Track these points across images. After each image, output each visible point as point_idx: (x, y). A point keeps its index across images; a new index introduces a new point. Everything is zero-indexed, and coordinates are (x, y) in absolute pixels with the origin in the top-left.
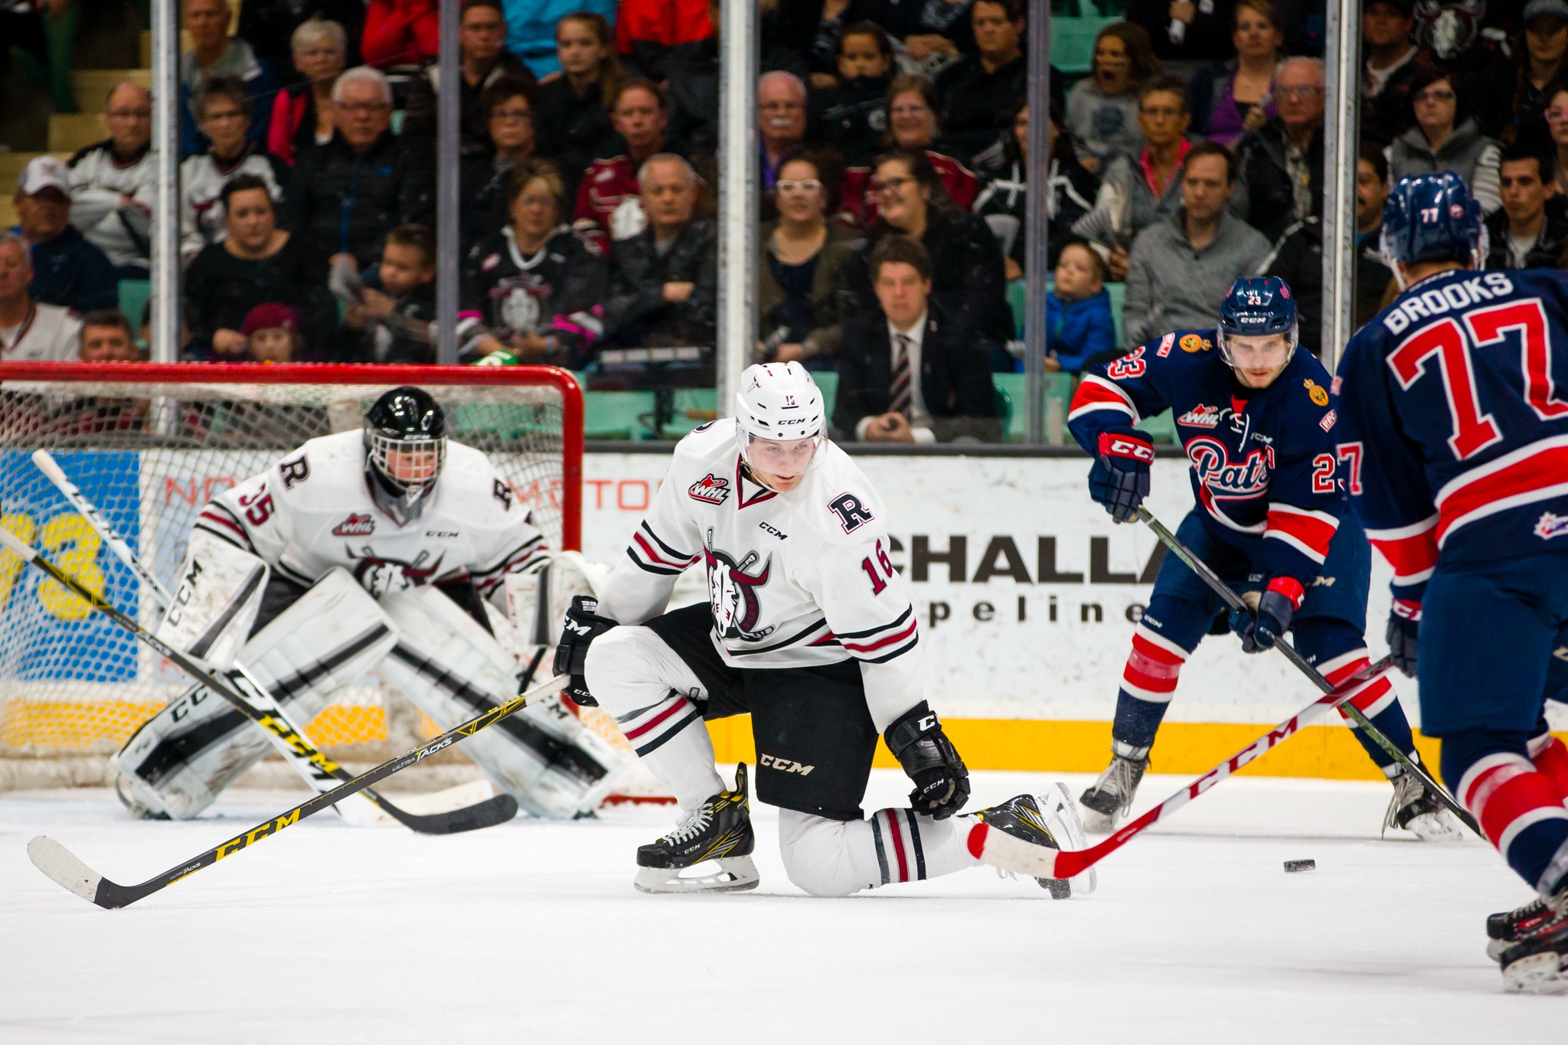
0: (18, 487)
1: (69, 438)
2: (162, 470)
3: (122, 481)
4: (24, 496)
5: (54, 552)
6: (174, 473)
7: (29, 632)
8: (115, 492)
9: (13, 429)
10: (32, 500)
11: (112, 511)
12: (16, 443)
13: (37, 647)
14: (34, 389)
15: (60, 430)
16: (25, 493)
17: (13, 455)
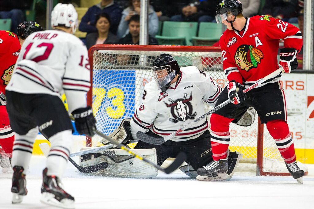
0: (102, 80)
1: (117, 66)
2: (143, 76)
3: (131, 79)
4: (104, 83)
5: (112, 99)
6: (146, 77)
7: (104, 122)
8: (130, 82)
9: (101, 64)
10: (106, 84)
11: (128, 88)
12: (102, 68)
13: (107, 127)
14: (108, 52)
15: (114, 64)
16: (104, 82)
17: (101, 71)
